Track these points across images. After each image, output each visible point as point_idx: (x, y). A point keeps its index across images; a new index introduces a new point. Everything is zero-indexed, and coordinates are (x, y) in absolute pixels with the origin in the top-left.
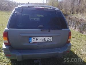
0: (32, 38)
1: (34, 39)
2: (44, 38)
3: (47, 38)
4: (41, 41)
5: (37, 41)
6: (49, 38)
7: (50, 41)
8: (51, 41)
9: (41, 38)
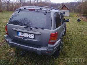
0: (20, 33)
1: (21, 34)
2: (28, 34)
3: (30, 34)
4: (25, 36)
5: (23, 36)
6: (32, 35)
7: (32, 38)
8: (34, 38)
9: (25, 34)
